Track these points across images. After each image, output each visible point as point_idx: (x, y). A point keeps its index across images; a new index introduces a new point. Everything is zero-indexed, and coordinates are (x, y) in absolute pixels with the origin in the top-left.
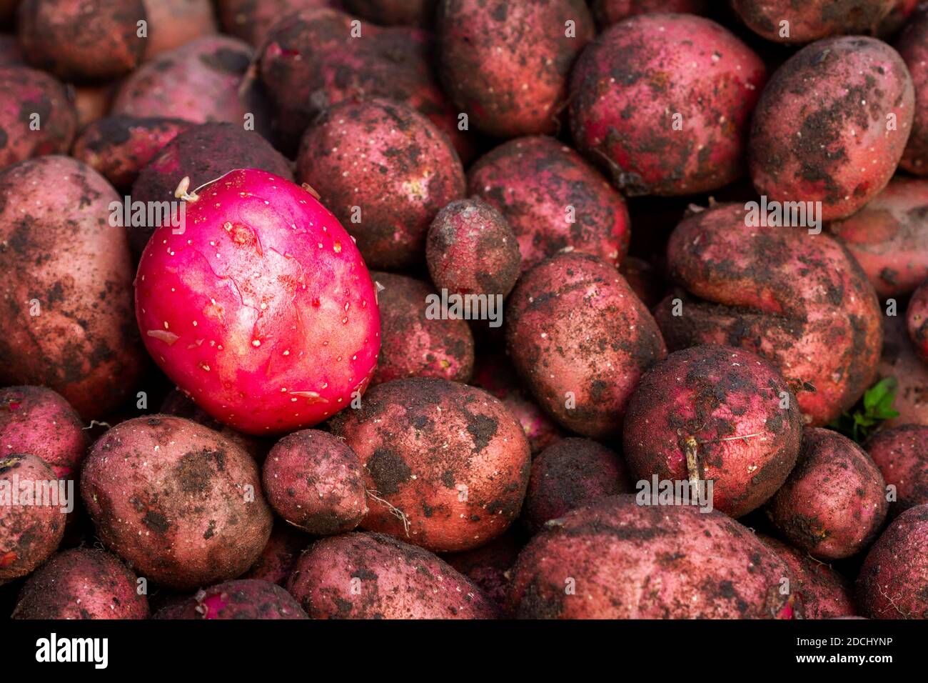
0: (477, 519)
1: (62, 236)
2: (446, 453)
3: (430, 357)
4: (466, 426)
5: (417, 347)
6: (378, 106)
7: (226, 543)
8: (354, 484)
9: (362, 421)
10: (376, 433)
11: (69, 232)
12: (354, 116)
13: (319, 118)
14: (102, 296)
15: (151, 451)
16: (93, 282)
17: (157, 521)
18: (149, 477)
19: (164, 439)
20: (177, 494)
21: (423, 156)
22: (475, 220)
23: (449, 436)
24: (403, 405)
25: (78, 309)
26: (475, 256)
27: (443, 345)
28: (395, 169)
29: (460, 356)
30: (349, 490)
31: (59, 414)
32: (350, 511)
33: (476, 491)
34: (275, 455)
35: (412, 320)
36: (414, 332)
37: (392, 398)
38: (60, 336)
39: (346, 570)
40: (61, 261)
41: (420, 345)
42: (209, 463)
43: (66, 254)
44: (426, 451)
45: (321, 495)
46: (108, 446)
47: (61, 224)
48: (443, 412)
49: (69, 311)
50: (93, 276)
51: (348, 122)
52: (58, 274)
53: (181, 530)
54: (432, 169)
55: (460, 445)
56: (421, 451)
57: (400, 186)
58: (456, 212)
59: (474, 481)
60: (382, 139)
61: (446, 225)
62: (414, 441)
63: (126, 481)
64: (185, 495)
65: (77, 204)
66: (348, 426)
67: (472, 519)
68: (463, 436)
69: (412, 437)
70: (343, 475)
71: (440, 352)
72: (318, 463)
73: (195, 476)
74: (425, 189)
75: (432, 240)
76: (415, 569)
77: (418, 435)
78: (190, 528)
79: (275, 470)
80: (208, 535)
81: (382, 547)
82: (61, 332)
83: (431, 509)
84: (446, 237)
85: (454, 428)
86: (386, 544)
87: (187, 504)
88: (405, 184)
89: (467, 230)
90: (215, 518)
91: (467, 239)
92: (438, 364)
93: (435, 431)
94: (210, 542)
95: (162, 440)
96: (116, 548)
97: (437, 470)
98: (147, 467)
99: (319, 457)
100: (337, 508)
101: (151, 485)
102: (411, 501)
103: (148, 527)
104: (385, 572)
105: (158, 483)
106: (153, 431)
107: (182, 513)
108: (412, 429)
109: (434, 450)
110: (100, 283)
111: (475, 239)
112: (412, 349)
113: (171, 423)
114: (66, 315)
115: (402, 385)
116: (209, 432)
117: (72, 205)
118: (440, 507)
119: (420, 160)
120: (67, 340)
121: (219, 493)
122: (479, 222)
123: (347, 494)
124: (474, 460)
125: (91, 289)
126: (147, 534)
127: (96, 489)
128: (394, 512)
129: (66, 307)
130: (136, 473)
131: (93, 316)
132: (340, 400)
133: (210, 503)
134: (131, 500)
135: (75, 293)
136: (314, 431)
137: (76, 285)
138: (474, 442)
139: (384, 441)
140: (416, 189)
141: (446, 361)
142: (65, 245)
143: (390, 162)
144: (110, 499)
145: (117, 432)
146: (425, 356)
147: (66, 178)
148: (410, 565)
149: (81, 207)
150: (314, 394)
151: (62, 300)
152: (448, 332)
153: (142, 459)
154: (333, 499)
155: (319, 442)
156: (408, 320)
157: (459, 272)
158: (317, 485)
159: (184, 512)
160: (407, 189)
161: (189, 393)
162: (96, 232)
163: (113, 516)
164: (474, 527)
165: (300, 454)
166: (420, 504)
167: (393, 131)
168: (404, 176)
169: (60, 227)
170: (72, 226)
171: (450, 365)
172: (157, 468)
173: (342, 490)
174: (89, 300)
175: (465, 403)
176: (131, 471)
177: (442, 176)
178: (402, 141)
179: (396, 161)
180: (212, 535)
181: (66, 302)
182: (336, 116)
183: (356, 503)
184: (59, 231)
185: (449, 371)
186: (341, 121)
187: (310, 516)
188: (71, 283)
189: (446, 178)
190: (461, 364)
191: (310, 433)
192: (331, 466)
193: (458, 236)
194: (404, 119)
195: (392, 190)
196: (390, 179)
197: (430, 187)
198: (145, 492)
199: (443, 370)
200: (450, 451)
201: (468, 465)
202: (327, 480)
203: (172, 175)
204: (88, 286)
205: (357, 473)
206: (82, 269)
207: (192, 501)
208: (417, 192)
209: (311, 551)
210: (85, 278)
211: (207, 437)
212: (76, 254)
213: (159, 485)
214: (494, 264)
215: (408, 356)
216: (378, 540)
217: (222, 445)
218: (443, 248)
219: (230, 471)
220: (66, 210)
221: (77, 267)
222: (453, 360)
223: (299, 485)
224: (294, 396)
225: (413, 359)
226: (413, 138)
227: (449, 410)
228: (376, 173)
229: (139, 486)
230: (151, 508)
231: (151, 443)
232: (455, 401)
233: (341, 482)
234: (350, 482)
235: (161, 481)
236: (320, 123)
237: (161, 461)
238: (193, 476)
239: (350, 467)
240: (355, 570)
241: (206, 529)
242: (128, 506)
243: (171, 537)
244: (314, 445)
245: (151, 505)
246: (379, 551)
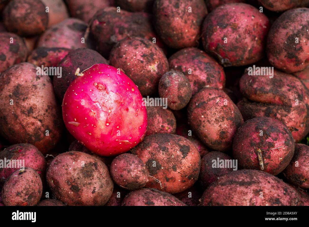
0: (185, 181)
1: (31, 91)
2: (173, 159)
3: (162, 126)
4: (179, 149)
5: (158, 123)
6: (138, 40)
7: (100, 195)
8: (143, 171)
9: (143, 150)
10: (148, 153)
11: (34, 89)
12: (130, 44)
13: (117, 45)
14: (47, 111)
15: (72, 164)
16: (43, 106)
17: (75, 188)
18: (72, 173)
19: (76, 159)
20: (82, 179)
21: (155, 56)
22: (177, 78)
23: (174, 153)
24: (157, 143)
25: (38, 116)
26: (177, 90)
27: (166, 122)
28: (146, 61)
29: (172, 125)
30: (142, 174)
31: (36, 152)
32: (142, 181)
33: (184, 172)
34: (115, 163)
35: (155, 114)
36: (156, 118)
37: (153, 141)
38: (32, 125)
39: (143, 202)
40: (32, 99)
41: (159, 122)
42: (92, 167)
43: (33, 97)
44: (166, 159)
45: (133, 176)
46: (56, 163)
47: (30, 86)
48: (171, 145)
49: (35, 117)
50: (43, 104)
51: (128, 46)
52: (31, 104)
53: (84, 191)
54: (158, 61)
55: (178, 156)
56: (165, 159)
57: (148, 67)
58: (170, 75)
59: (183, 168)
60: (141, 51)
61: (167, 80)
62: (162, 156)
63: (64, 175)
64: (85, 179)
65: (35, 79)
66: (138, 152)
67: (183, 181)
68: (179, 153)
69: (161, 154)
70: (140, 169)
71: (165, 124)
72: (131, 165)
73: (88, 172)
74: (156, 68)
75: (161, 85)
76: (166, 200)
77: (163, 153)
78: (87, 190)
79: (115, 168)
80: (93, 192)
81: (155, 193)
82: (33, 124)
83: (168, 179)
84: (167, 84)
85: (175, 150)
86: (156, 192)
87: (86, 182)
88: (150, 67)
89: (174, 81)
90: (95, 186)
91: (175, 84)
92: (165, 128)
93: (169, 152)
94: (94, 194)
95: (75, 160)
96: (61, 198)
97: (170, 165)
98: (71, 170)
99: (131, 163)
100: (138, 180)
101: (73, 176)
102: (162, 176)
103: (72, 191)
104: (157, 201)
105: (75, 175)
106: (72, 157)
107: (84, 185)
108: (161, 151)
109: (169, 158)
110: (46, 106)
111: (177, 84)
112: (156, 124)
113: (78, 154)
114: (35, 118)
115: (156, 136)
116: (91, 156)
117: (34, 80)
118: (172, 178)
119: (154, 58)
120: (35, 127)
121: (96, 177)
122: (178, 78)
123: (141, 175)
124: (183, 161)
125: (43, 108)
126: (72, 193)
127: (53, 178)
128: (156, 180)
129: (34, 115)
130: (67, 172)
131: (44, 118)
132: (135, 143)
133: (94, 181)
134: (66, 182)
135: (37, 110)
136: (127, 154)
137: (37, 107)
138: (183, 155)
139: (151, 156)
140: (153, 68)
141: (168, 127)
142: (33, 94)
143: (144, 59)
144: (58, 181)
145: (59, 158)
146: (160, 126)
147: (31, 70)
148: (165, 199)
149: (37, 80)
150: (127, 141)
151: (33, 113)
152: (168, 117)
153: (69, 167)
154: (137, 177)
155: (130, 158)
156: (154, 113)
157: (172, 96)
158: (131, 173)
159: (85, 185)
160: (150, 68)
161: (83, 143)
162: (43, 89)
163: (59, 187)
164: (183, 184)
165: (124, 162)
166: (165, 177)
167: (144, 48)
168: (149, 64)
169: (30, 87)
170: (34, 87)
171: (169, 128)
172: (75, 170)
173: (139, 174)
174: (42, 112)
175: (178, 141)
176: (65, 171)
177: (162, 63)
178: (148, 52)
179: (146, 59)
180: (95, 192)
181: (34, 114)
182: (123, 44)
183: (144, 178)
184: (30, 89)
185: (169, 130)
186: (125, 46)
187: (129, 184)
188: (35, 107)
189: (163, 64)
190: (173, 128)
191: (127, 155)
192: (135, 166)
193: (171, 83)
194: (147, 44)
195: (145, 69)
196: (144, 65)
197: (158, 67)
198: (71, 178)
199: (167, 130)
200: (174, 158)
201: (181, 163)
202: (134, 171)
203: (70, 67)
204: (42, 107)
205: (144, 168)
206: (39, 102)
207: (87, 181)
208: (154, 69)
209: (129, 196)
210: (40, 105)
211: (90, 158)
212: (37, 96)
213: (76, 176)
214: (184, 93)
215: (155, 126)
216: (153, 191)
217: (96, 160)
218: (166, 88)
219: (99, 169)
220: (32, 81)
221: (37, 101)
222: (170, 127)
223: (125, 173)
224: (120, 142)
225: (156, 127)
226: (151, 50)
227: (173, 144)
228: (140, 63)
229: (68, 176)
230: (73, 184)
231: (72, 161)
232: (174, 141)
233: (139, 171)
234: (142, 171)
235: (76, 174)
236: (118, 47)
237: (76, 167)
238: (87, 172)
239: (142, 166)
240: (146, 202)
241: (92, 190)
242: (65, 183)
243: (80, 194)
244: (129, 159)
245: (73, 183)
246: (154, 195)
